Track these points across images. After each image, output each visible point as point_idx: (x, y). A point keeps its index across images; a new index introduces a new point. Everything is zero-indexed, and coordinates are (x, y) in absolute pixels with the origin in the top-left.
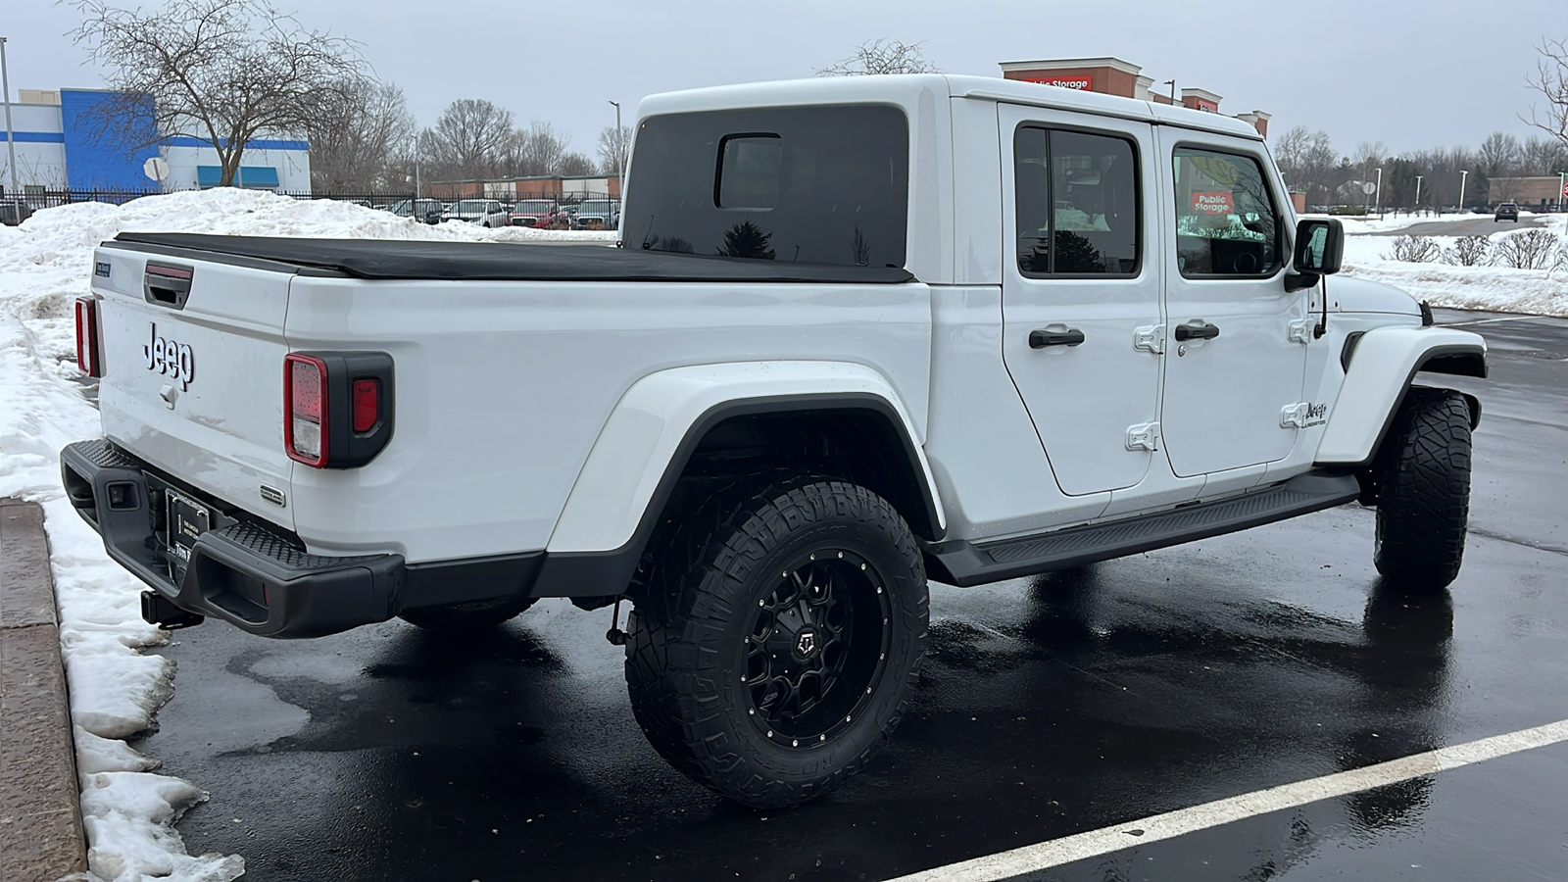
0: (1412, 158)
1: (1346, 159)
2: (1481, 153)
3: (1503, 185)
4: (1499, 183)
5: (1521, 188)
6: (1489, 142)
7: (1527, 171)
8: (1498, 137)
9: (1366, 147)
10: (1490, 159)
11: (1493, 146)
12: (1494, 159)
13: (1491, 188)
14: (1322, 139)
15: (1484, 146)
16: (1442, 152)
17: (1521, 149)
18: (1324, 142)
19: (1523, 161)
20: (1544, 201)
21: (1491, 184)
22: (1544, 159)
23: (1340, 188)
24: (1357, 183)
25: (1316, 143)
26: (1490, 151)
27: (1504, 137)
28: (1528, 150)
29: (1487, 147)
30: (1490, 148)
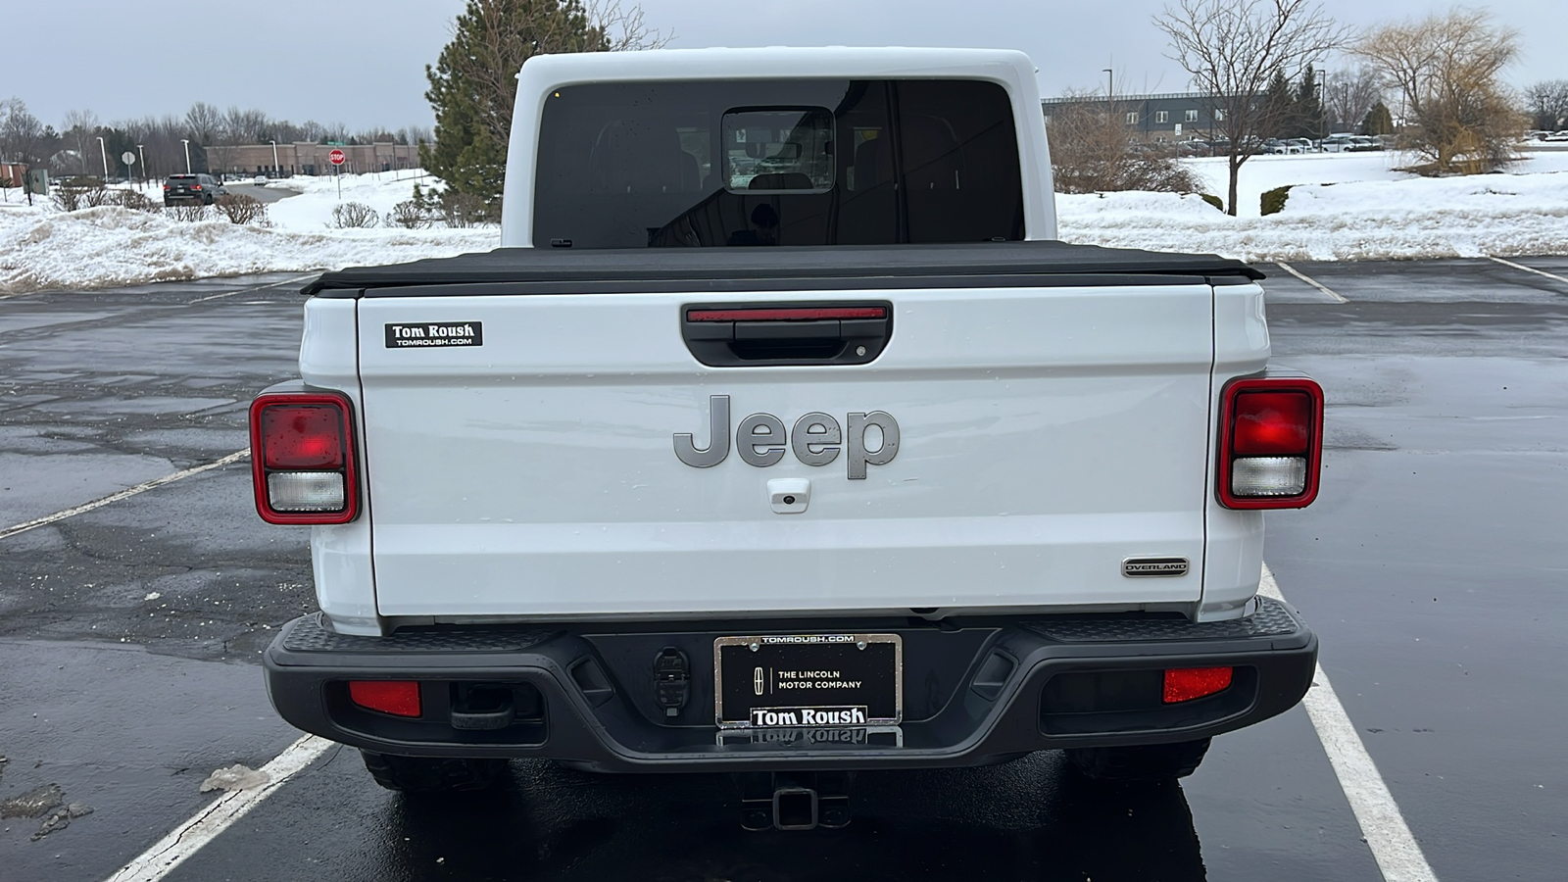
0: (123, 127)
1: (49, 127)
2: (187, 122)
3: (221, 152)
4: (216, 152)
5: (237, 156)
6: (194, 110)
7: (235, 140)
8: (201, 107)
9: (74, 115)
10: (197, 129)
11: (197, 115)
12: (201, 128)
13: (209, 156)
14: (17, 106)
15: (189, 115)
16: (153, 121)
17: (225, 119)
18: (21, 109)
19: (229, 131)
20: (259, 168)
21: (208, 153)
22: (248, 128)
23: (54, 158)
24: (72, 153)
25: (12, 109)
26: (196, 120)
27: (206, 107)
28: (232, 120)
29: (192, 117)
30: (195, 117)
